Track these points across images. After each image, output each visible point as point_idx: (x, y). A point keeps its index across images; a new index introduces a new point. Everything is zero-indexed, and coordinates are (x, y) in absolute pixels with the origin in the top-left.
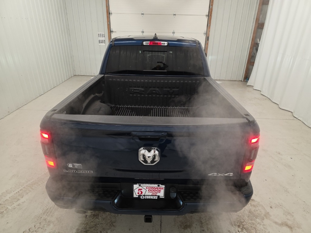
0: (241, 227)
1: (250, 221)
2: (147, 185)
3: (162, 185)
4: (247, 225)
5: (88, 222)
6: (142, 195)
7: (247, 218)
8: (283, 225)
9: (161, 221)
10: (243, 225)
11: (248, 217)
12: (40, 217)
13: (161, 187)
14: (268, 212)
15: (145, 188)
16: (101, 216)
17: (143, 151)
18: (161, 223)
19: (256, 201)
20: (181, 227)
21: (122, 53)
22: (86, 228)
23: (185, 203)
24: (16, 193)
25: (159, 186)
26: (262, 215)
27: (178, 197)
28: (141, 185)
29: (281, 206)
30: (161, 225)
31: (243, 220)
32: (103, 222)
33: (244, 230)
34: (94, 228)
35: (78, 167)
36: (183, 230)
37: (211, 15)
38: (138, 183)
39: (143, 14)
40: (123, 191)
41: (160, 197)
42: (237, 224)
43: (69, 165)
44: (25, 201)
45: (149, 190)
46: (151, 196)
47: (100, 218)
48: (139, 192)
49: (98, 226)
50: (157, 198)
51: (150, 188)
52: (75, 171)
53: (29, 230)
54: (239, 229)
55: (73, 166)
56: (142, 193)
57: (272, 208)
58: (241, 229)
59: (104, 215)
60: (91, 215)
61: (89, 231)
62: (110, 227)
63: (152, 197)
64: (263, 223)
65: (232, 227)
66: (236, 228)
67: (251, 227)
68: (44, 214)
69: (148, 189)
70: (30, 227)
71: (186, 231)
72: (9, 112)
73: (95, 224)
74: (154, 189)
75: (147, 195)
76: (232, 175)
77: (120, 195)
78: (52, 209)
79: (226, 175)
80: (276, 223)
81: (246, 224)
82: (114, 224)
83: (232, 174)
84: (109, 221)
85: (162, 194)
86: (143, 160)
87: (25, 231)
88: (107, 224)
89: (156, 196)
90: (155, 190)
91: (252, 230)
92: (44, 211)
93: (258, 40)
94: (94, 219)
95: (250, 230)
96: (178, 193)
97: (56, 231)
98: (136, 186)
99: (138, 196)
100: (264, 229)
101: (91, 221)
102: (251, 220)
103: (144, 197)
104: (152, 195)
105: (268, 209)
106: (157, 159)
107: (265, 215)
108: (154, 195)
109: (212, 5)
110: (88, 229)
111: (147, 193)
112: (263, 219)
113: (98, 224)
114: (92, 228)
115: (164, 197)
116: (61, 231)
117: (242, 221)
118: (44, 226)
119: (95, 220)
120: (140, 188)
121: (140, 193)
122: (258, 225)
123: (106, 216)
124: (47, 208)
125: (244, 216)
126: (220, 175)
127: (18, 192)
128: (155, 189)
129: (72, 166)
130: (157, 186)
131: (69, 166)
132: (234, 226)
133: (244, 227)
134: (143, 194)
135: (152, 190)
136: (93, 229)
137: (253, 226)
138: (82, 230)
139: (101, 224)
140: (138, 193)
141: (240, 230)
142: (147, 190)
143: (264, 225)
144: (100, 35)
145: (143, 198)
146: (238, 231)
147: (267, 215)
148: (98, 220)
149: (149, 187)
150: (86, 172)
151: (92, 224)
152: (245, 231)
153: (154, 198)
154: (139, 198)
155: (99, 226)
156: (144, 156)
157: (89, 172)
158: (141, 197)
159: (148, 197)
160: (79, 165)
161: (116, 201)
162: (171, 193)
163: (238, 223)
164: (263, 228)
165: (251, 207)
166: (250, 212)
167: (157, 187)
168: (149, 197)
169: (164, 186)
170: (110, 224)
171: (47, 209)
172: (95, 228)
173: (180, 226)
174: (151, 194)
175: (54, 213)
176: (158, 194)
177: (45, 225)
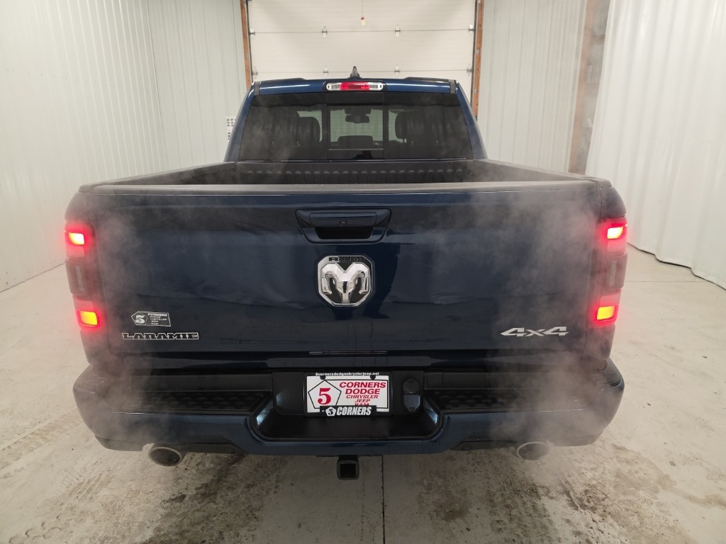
0: (600, 511)
1: (622, 497)
2: (343, 376)
3: (380, 375)
4: (615, 506)
5: (186, 510)
6: (329, 407)
7: (611, 489)
8: (711, 503)
9: (383, 503)
10: (604, 506)
11: (615, 487)
12: (59, 503)
13: (380, 382)
14: (665, 474)
15: (337, 384)
16: (222, 496)
17: (328, 267)
18: (383, 509)
19: (632, 451)
20: (437, 516)
21: (278, 128)
22: (181, 526)
23: (446, 416)
24: (4, 449)
25: (373, 378)
26: (652, 482)
27: (427, 405)
28: (327, 378)
29: (697, 459)
30: (383, 513)
31: (603, 493)
32: (227, 510)
33: (609, 517)
34: (203, 525)
35: (160, 322)
36: (444, 522)
37: (478, 70)
38: (319, 372)
39: (327, 72)
40: (278, 398)
41: (378, 410)
42: (587, 504)
43: (135, 319)
44: (23, 468)
45: (349, 391)
46: (353, 406)
47: (219, 499)
48: (321, 397)
49: (214, 519)
50: (369, 413)
51: (350, 385)
52: (153, 337)
53: (26, 534)
54: (594, 515)
55: (148, 319)
56: (329, 399)
57: (674, 465)
58: (601, 515)
59: (230, 494)
60: (197, 494)
61: (188, 531)
62: (248, 521)
63: (356, 412)
64: (658, 501)
65: (576, 512)
66: (585, 514)
67: (628, 510)
68: (70, 494)
69: (346, 388)
70: (29, 528)
71: (452, 524)
72: (7, 283)
73: (206, 514)
74: (360, 389)
75: (343, 407)
76: (564, 334)
77: (270, 406)
78: (93, 482)
79: (549, 332)
80: (691, 498)
81: (610, 503)
82: (257, 514)
83: (564, 328)
84: (243, 507)
85: (381, 401)
86: (331, 293)
87: (16, 536)
88: (237, 514)
89: (367, 406)
90: (364, 391)
91: (630, 518)
92: (71, 488)
93: (589, 120)
94: (203, 504)
95: (624, 518)
96: (426, 395)
97: (100, 535)
98: (313, 381)
99: (318, 411)
100: (662, 514)
101: (195, 508)
102: (625, 494)
103: (334, 411)
104: (356, 406)
105: (666, 469)
106: (366, 289)
107: (659, 482)
108: (361, 406)
109: (480, 48)
110: (185, 527)
111: (344, 401)
112: (657, 492)
113: (215, 516)
114: (198, 524)
115: (387, 410)
116: (113, 534)
117: (601, 496)
118: (67, 524)
119: (205, 505)
120: (325, 385)
121: (324, 399)
122: (645, 506)
123: (234, 496)
124: (81, 481)
125: (604, 486)
126: (533, 333)
127: (9, 447)
128: (363, 387)
129: (143, 321)
130: (369, 378)
131: (137, 321)
132: (582, 510)
133: (608, 510)
134: (333, 403)
135: (356, 391)
136: (199, 528)
137: (632, 508)
138: (170, 530)
139: (221, 514)
140: (320, 401)
141: (597, 518)
142: (344, 390)
143: (660, 504)
144: (230, 121)
145: (333, 415)
146: (594, 521)
147: (664, 482)
148: (215, 506)
149: (347, 382)
150: (181, 336)
151: (197, 514)
152: (609, 519)
153: (363, 413)
154: (321, 416)
155: (217, 519)
156: (331, 280)
157: (187, 336)
158: (327, 411)
159: (345, 412)
160: (162, 317)
161: (260, 419)
162: (405, 396)
163: (589, 502)
164: (657, 512)
165: (619, 465)
166: (618, 475)
167: (368, 382)
168: (349, 412)
169: (387, 378)
170: (247, 515)
171: (81, 484)
172: (207, 524)
173: (435, 513)
174: (352, 402)
175: (97, 493)
176: (372, 402)
177: (71, 522)
